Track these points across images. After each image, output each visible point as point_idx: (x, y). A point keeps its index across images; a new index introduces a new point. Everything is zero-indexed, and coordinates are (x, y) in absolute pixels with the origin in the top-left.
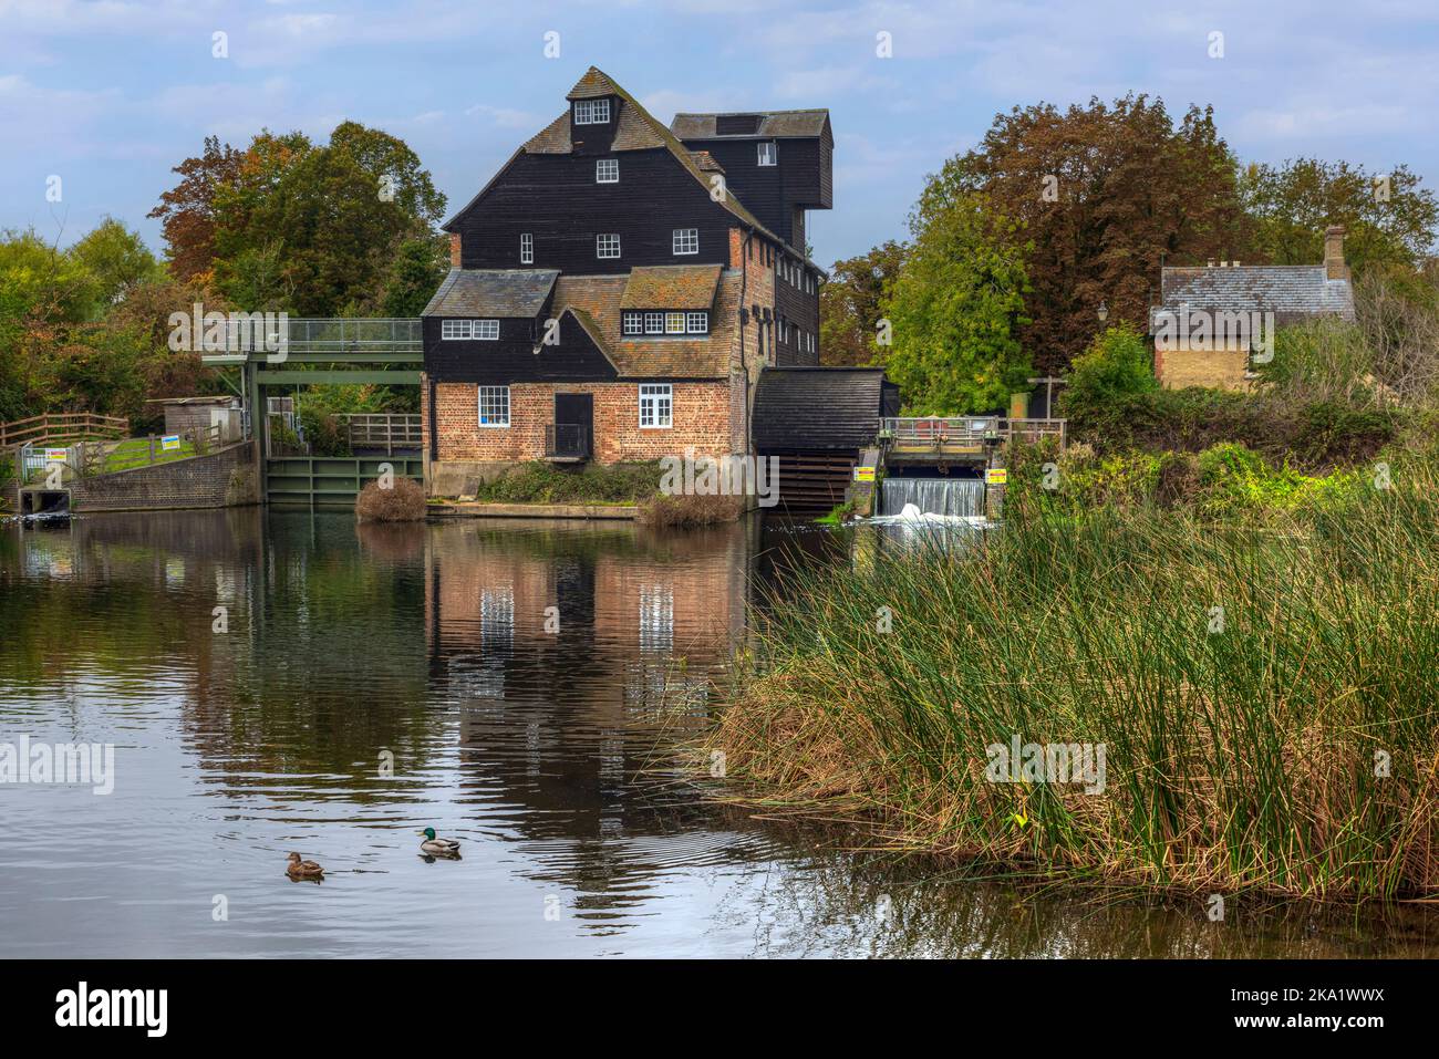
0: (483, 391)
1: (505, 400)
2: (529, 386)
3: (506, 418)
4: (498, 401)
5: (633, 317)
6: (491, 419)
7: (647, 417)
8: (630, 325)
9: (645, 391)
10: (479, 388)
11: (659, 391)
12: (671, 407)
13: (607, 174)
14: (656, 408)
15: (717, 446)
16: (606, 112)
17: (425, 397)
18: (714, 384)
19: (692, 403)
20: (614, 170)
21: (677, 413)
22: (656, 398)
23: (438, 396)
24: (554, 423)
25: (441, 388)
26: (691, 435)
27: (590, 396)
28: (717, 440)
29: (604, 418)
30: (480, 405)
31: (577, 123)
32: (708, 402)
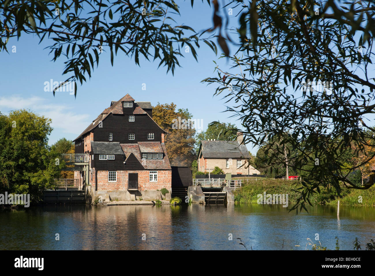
0: (109, 173)
1: (115, 175)
2: (122, 171)
3: (115, 180)
4: (113, 175)
5: (144, 154)
6: (111, 180)
7: (151, 179)
8: (143, 156)
9: (151, 172)
11: (154, 172)
12: (157, 177)
13: (132, 119)
14: (153, 177)
15: (168, 186)
16: (131, 105)
17: (94, 174)
18: (167, 171)
19: (162, 175)
20: (133, 118)
21: (159, 178)
22: (153, 174)
23: (98, 174)
24: (128, 180)
25: (99, 172)
26: (162, 183)
27: (137, 174)
28: (168, 184)
29: (141, 179)
30: (109, 176)
31: (124, 107)
32: (166, 175)
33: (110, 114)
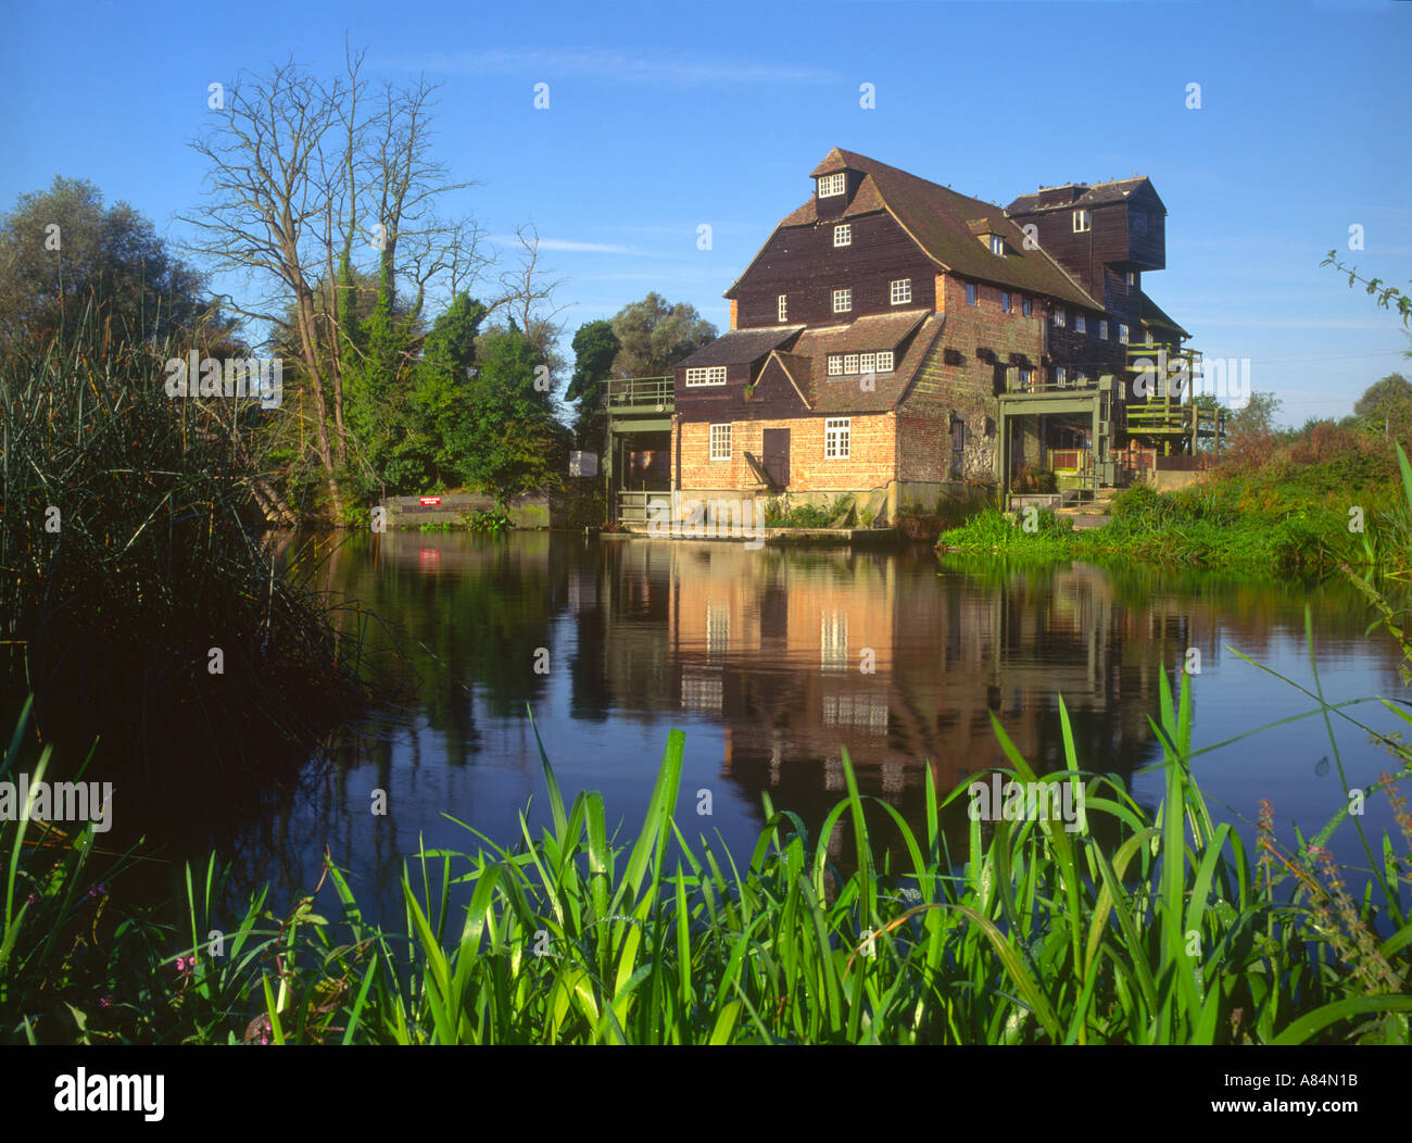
0: (714, 430)
1: (729, 437)
2: (744, 423)
3: (729, 452)
4: (724, 438)
5: (836, 359)
6: (719, 453)
7: (831, 449)
8: (833, 367)
9: (830, 424)
10: (712, 426)
11: (841, 424)
12: (849, 440)
13: (842, 237)
14: (838, 440)
15: (885, 475)
16: (842, 184)
17: (674, 436)
18: (883, 416)
19: (865, 435)
20: (847, 234)
21: (854, 445)
22: (838, 430)
23: (683, 435)
24: (762, 456)
25: (686, 427)
26: (864, 464)
27: (788, 430)
28: (885, 469)
29: (798, 450)
30: (711, 442)
31: (821, 196)
32: (878, 434)
33: (780, 230)
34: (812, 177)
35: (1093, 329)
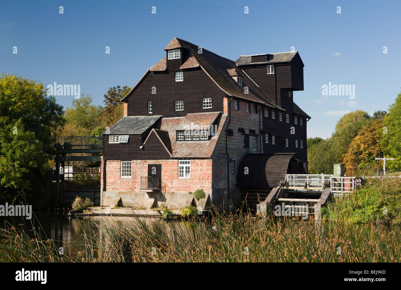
0: (123, 164)
1: (130, 167)
2: (139, 161)
3: (130, 175)
4: (128, 167)
5: (181, 133)
6: (125, 174)
7: (181, 173)
8: (180, 137)
9: (181, 163)
10: (122, 162)
11: (186, 163)
12: (190, 170)
13: (179, 78)
14: (184, 170)
15: (207, 185)
16: (179, 54)
17: (102, 166)
18: (206, 160)
20: (182, 76)
21: (193, 172)
22: (185, 166)
23: (107, 165)
24: (147, 176)
25: (108, 162)
26: (197, 181)
27: (161, 165)
28: (207, 183)
29: (165, 174)
30: (122, 169)
31: (169, 59)
32: (204, 168)
33: (149, 72)
34: (165, 50)
35: (277, 117)
